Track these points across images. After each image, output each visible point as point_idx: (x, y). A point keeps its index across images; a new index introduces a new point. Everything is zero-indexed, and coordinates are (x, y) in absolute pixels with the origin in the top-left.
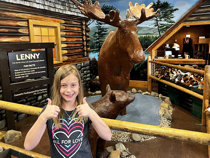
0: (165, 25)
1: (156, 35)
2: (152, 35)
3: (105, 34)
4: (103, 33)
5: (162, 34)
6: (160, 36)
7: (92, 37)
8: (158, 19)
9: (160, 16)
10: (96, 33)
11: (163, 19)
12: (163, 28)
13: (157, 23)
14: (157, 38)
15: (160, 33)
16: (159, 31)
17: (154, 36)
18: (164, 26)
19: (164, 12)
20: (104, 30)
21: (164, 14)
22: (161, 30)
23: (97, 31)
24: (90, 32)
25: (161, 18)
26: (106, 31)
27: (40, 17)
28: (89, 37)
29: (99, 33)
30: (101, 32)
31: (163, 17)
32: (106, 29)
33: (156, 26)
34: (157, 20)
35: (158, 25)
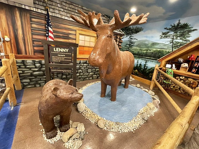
0: (180, 43)
1: (169, 50)
2: (165, 50)
3: (133, 46)
4: (132, 45)
5: (174, 50)
6: (172, 51)
7: (123, 46)
8: (174, 38)
9: (177, 35)
10: (127, 44)
11: (179, 38)
12: (177, 45)
13: (173, 41)
14: (169, 52)
15: (173, 49)
16: (172, 48)
17: (167, 51)
18: (178, 44)
19: (181, 32)
20: (133, 43)
21: (181, 33)
22: (175, 47)
23: (129, 43)
24: (123, 43)
25: (177, 37)
26: (134, 44)
27: (85, 29)
28: (121, 46)
29: (129, 45)
30: (131, 44)
31: (179, 36)
32: (134, 42)
33: (171, 43)
34: (173, 39)
35: (173, 42)
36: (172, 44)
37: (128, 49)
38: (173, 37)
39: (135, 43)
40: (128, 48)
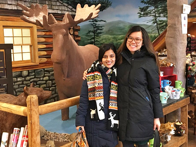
0: (165, 22)
1: (154, 35)
2: (150, 34)
3: (100, 33)
4: (99, 31)
5: (161, 33)
6: (159, 35)
7: (84, 36)
8: (157, 15)
9: (159, 11)
10: (90, 32)
11: (162, 15)
12: (162, 25)
13: (156, 19)
14: (155, 37)
15: (160, 31)
16: (158, 29)
17: (153, 35)
18: (163, 23)
19: (163, 7)
21: (163, 8)
22: (160, 28)
23: (92, 29)
24: (81, 31)
25: (160, 14)
26: (101, 30)
28: (79, 37)
29: (94, 32)
30: (96, 30)
31: (162, 13)
32: (101, 27)
33: (154, 23)
34: (155, 16)
35: (156, 22)
36: (156, 24)
37: (93, 40)
38: (154, 14)
39: (103, 27)
40: (94, 38)
